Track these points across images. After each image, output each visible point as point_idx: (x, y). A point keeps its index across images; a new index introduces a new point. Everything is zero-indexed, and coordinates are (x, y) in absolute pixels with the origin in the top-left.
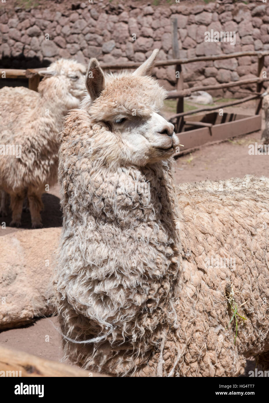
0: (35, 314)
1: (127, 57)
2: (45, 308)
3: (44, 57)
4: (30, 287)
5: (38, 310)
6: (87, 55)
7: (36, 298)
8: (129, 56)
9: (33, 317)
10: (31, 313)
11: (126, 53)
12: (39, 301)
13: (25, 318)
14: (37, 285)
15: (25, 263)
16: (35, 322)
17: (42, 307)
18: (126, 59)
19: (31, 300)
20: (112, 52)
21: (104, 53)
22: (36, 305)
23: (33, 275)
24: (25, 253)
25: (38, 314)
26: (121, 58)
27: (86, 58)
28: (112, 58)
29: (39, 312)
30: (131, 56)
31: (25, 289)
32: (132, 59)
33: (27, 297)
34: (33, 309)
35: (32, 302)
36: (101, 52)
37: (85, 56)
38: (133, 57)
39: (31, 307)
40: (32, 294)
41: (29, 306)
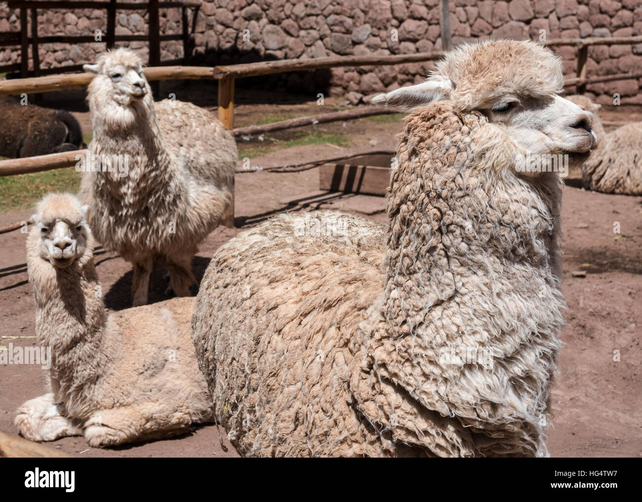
0: (194, 418)
1: (388, 48)
2: (209, 410)
3: (267, 49)
4: (186, 379)
5: (199, 412)
6: (329, 46)
7: (196, 396)
8: (392, 47)
9: (190, 423)
10: (187, 417)
11: (387, 44)
12: (200, 400)
13: (179, 423)
14: (197, 376)
15: (179, 344)
16: (194, 431)
17: (204, 409)
18: (387, 52)
19: (187, 398)
20: (366, 42)
21: (355, 43)
22: (196, 405)
23: (190, 362)
24: (179, 330)
25: (200, 419)
26: (380, 50)
27: (328, 51)
28: (367, 50)
29: (201, 416)
30: (394, 48)
31: (178, 382)
32: (397, 51)
33: (181, 394)
34: (191, 411)
35: (189, 400)
36: (350, 42)
37: (327, 48)
38: (397, 49)
39: (188, 408)
40: (188, 389)
41: (184, 407)
